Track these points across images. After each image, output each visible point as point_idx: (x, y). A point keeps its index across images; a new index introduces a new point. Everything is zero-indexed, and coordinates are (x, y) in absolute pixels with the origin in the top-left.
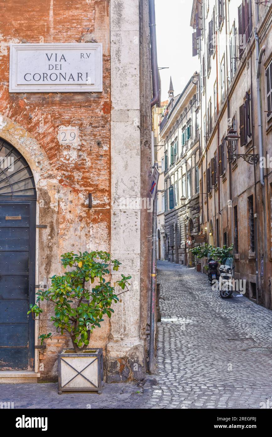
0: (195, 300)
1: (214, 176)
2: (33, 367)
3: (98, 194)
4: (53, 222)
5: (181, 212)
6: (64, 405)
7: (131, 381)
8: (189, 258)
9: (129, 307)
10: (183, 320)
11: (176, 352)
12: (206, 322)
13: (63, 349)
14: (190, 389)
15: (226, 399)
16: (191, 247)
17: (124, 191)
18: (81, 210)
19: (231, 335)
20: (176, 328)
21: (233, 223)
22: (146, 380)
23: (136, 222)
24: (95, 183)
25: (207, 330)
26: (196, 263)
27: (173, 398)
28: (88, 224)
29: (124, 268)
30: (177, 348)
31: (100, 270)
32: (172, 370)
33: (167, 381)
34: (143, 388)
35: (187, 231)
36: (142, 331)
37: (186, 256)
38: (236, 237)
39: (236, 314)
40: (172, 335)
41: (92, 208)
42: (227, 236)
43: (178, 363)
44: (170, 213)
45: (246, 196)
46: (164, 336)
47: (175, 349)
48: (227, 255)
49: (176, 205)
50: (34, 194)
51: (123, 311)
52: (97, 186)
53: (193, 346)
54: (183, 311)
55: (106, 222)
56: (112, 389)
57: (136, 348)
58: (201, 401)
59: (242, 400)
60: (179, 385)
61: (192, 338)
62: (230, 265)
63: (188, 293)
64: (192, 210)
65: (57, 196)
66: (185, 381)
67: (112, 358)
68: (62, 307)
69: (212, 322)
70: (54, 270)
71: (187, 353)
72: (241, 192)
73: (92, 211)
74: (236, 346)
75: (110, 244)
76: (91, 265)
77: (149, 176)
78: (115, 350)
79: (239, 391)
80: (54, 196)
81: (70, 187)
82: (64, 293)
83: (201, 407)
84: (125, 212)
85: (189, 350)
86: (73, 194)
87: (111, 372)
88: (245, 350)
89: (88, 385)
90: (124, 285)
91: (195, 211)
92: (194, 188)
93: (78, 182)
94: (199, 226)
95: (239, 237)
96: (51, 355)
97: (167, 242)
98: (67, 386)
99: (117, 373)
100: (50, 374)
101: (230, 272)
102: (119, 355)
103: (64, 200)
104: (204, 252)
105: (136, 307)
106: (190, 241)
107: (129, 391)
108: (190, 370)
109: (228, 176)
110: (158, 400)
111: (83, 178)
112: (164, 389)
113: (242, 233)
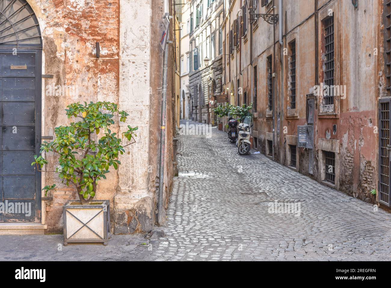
0: (213, 157)
1: (236, 37)
2: (40, 219)
3: (107, 44)
4: (59, 72)
5: (205, 73)
6: (68, 257)
7: (139, 233)
8: (212, 117)
9: (137, 159)
10: (200, 175)
11: (188, 205)
12: (222, 177)
13: (69, 200)
14: (198, 241)
15: (232, 251)
16: (213, 107)
17: (133, 41)
18: (89, 59)
19: (245, 189)
20: (192, 183)
21: (253, 83)
22: (154, 232)
23: (145, 73)
24: (103, 32)
25: (222, 185)
26: (218, 122)
27: (179, 250)
28: (95, 74)
29: (133, 119)
30: (190, 201)
31: (105, 120)
32: (182, 222)
33: (176, 233)
34: (150, 240)
35: (210, 91)
36: (151, 184)
37: (209, 115)
38: (255, 96)
39: (252, 170)
40: (187, 189)
41: (100, 58)
42: (247, 96)
43: (188, 215)
44: (195, 74)
45: (265, 56)
46: (178, 190)
47: (188, 202)
48: (246, 114)
49: (200, 66)
50: (40, 43)
51: (131, 163)
52: (105, 35)
53: (207, 199)
54: (201, 167)
55: (114, 73)
56: (118, 241)
57: (144, 200)
58: (206, 253)
59: (248, 252)
60: (187, 237)
61: (207, 192)
62: (248, 123)
63: (208, 150)
64: (216, 71)
65: (63, 45)
66: (193, 233)
67: (119, 210)
68: (66, 157)
69: (227, 177)
70: (60, 121)
71: (199, 206)
72: (261, 52)
73: (100, 61)
74: (248, 200)
75: (118, 96)
76: (95, 115)
77: (160, 27)
78: (123, 202)
79: (245, 243)
80: (61, 45)
81: (78, 36)
82: (68, 143)
83: (206, 259)
84: (133, 63)
85: (202, 203)
86: (80, 43)
87: (119, 224)
88: (256, 204)
89: (94, 237)
90: (131, 136)
91: (218, 72)
92: (217, 49)
93: (85, 31)
94: (221, 87)
95: (258, 96)
96: (58, 207)
97: (191, 102)
98: (72, 237)
99: (125, 225)
100: (57, 225)
101: (248, 130)
102: (126, 207)
103: (70, 49)
104: (225, 111)
105: (144, 159)
106: (213, 101)
107: (136, 242)
108: (200, 222)
109: (249, 37)
110: (163, 252)
111: (91, 27)
112: (171, 241)
113: (260, 92)
